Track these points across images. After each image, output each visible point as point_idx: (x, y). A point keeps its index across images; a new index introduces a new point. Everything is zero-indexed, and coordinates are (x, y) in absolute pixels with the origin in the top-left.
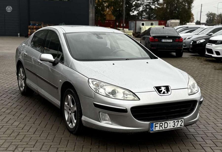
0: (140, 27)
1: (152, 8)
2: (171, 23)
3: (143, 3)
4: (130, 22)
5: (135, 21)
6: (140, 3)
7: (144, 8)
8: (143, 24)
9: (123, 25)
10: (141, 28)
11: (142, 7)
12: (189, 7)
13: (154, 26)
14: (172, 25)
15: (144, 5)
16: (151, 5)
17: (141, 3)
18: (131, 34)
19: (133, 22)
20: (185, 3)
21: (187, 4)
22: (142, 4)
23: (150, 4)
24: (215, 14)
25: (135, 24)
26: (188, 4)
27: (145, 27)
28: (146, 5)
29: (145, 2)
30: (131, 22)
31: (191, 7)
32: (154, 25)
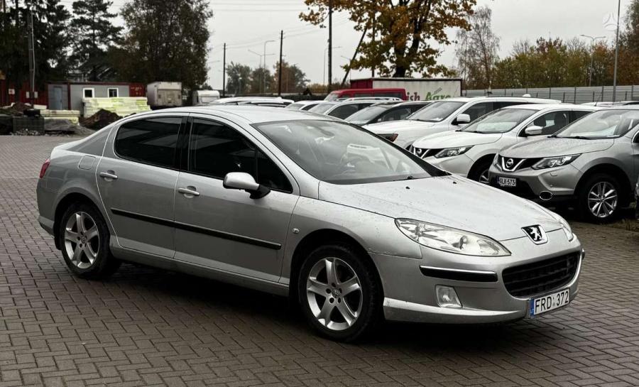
0: (82, 100)
1: (101, 50)
2: (158, 90)
3: (75, 37)
4: (50, 87)
5: (65, 83)
6: (66, 35)
7: (78, 49)
8: (89, 94)
9: (32, 94)
10: (83, 104)
11: (73, 47)
12: (199, 50)
13: (118, 97)
14: (162, 96)
15: (76, 42)
16: (96, 42)
17: (69, 35)
18: (75, 120)
19: (60, 87)
20: (190, 41)
21: (192, 43)
22: (73, 39)
23: (94, 40)
24: (247, 69)
25: (66, 93)
26: (195, 43)
27: (95, 101)
28: (84, 43)
29: (80, 32)
30: (56, 87)
31: (204, 50)
32: (120, 96)
